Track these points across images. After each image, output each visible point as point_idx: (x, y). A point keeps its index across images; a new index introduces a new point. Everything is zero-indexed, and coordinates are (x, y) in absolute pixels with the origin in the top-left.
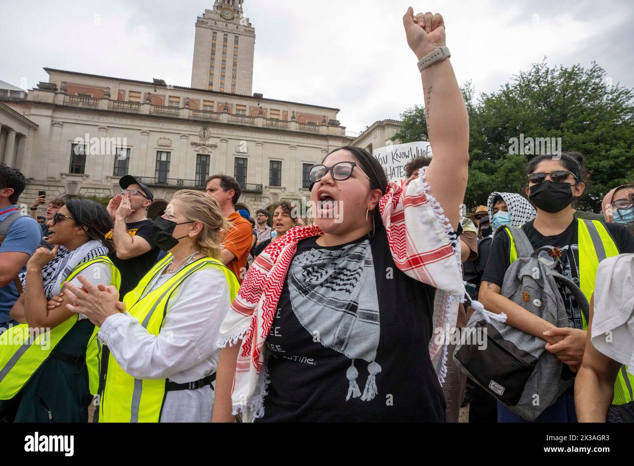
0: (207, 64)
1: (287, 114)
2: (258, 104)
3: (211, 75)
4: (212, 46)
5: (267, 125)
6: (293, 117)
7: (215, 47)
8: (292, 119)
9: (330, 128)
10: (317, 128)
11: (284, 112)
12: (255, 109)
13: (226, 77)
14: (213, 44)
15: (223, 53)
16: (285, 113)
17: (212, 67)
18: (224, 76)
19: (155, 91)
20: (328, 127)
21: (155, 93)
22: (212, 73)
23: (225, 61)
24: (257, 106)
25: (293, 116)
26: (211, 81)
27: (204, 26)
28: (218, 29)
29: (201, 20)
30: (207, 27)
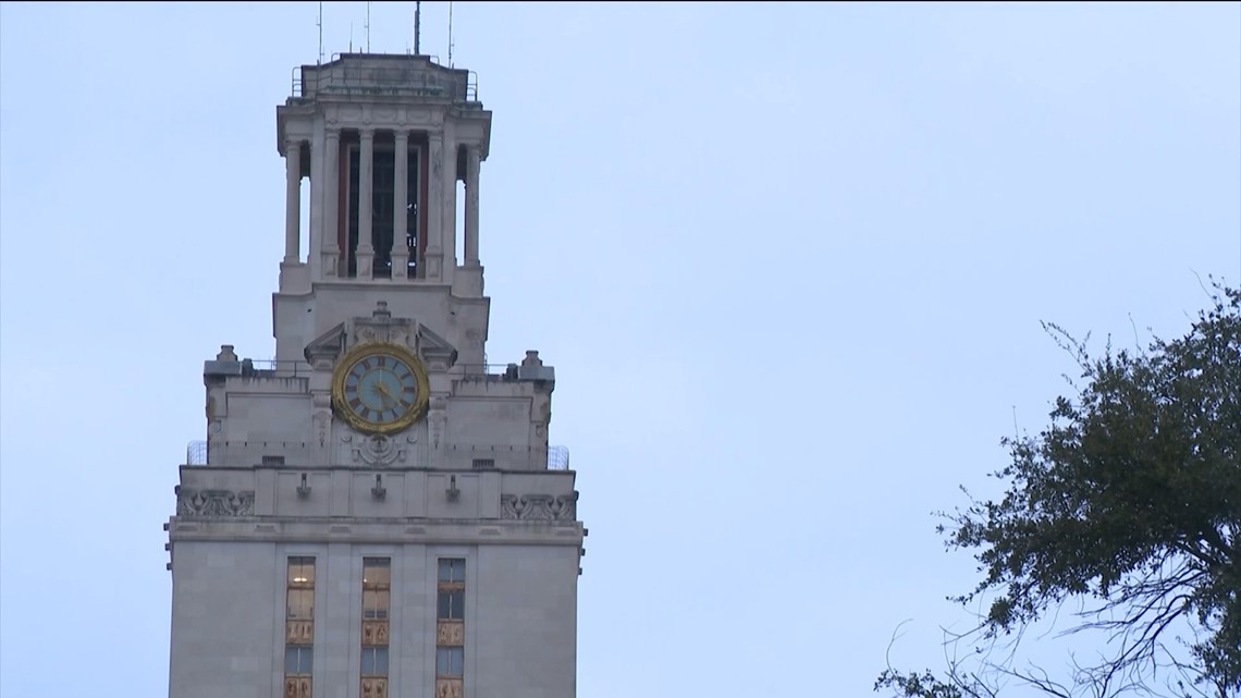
27: (230, 528)
28: (324, 531)
29: (210, 481)
30: (249, 530)
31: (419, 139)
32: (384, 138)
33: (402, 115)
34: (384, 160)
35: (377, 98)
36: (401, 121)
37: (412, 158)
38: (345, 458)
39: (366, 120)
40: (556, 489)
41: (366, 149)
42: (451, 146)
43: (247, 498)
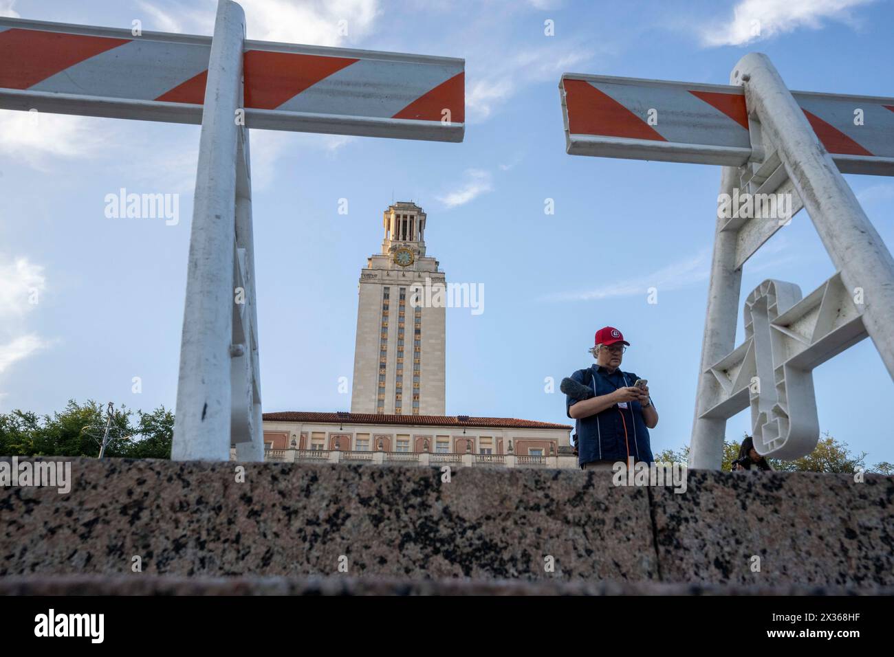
0: (377, 336)
1: (502, 442)
2: (464, 433)
3: (383, 352)
4: (384, 308)
5: (477, 463)
6: (510, 449)
7: (387, 309)
8: (508, 450)
9: (560, 458)
10: (543, 460)
11: (497, 439)
12: (461, 439)
13: (405, 352)
14: (384, 305)
15: (400, 317)
16: (500, 441)
17: (384, 340)
18: (402, 351)
19: (341, 429)
20: (557, 457)
21: (342, 431)
22: (384, 349)
23: (403, 328)
24: (463, 435)
25: (510, 446)
26: (383, 361)
27: (372, 281)
28: (392, 282)
29: (368, 272)
30: (376, 281)
31: (412, 217)
32: (405, 217)
33: (409, 212)
34: (405, 222)
35: (404, 208)
36: (408, 213)
37: (411, 222)
38: (396, 269)
39: (401, 213)
40: (441, 276)
41: (401, 219)
42: (419, 220)
43: (376, 276)
